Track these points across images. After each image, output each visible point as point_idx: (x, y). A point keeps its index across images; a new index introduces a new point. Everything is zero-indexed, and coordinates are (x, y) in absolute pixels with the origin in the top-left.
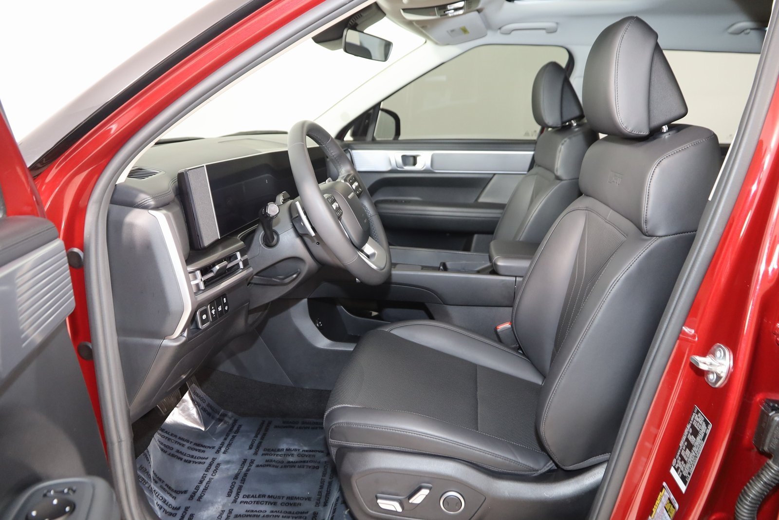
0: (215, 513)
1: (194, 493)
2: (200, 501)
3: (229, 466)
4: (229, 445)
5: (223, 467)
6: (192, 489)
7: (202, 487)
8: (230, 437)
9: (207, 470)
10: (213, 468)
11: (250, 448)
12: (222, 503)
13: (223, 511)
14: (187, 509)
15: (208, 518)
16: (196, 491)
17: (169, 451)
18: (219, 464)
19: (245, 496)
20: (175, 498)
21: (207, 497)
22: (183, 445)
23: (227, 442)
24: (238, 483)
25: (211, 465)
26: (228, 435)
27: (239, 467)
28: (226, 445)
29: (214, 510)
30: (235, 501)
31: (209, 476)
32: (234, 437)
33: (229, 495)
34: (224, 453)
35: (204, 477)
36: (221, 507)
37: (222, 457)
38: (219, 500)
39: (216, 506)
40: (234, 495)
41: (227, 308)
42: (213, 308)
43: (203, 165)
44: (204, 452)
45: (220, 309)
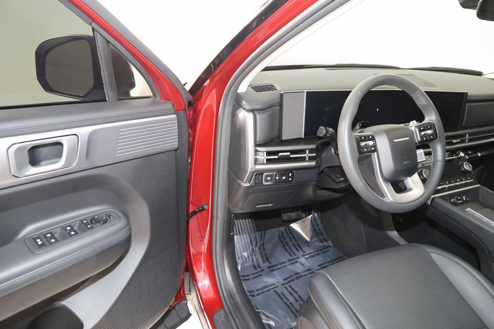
0: (270, 282)
1: (273, 266)
2: (271, 271)
3: (300, 266)
4: (312, 256)
5: (297, 265)
6: (273, 264)
7: (278, 267)
8: (317, 253)
9: (289, 261)
10: (293, 262)
11: (319, 266)
12: (278, 280)
13: (274, 284)
14: (263, 270)
15: (266, 281)
16: (275, 266)
17: (282, 239)
18: (297, 262)
19: (290, 286)
20: (264, 262)
21: (276, 272)
22: (292, 241)
23: (313, 254)
24: (295, 276)
25: (293, 259)
26: (317, 251)
27: (304, 270)
28: (311, 255)
29: (271, 280)
30: (283, 284)
31: (287, 264)
32: (319, 254)
33: (284, 280)
34: (305, 258)
35: (284, 263)
36: (276, 282)
37: (302, 260)
38: (278, 278)
39: (274, 280)
40: (287, 281)
41: (290, 179)
42: (278, 176)
43: (305, 91)
44: (298, 251)
45: (284, 178)
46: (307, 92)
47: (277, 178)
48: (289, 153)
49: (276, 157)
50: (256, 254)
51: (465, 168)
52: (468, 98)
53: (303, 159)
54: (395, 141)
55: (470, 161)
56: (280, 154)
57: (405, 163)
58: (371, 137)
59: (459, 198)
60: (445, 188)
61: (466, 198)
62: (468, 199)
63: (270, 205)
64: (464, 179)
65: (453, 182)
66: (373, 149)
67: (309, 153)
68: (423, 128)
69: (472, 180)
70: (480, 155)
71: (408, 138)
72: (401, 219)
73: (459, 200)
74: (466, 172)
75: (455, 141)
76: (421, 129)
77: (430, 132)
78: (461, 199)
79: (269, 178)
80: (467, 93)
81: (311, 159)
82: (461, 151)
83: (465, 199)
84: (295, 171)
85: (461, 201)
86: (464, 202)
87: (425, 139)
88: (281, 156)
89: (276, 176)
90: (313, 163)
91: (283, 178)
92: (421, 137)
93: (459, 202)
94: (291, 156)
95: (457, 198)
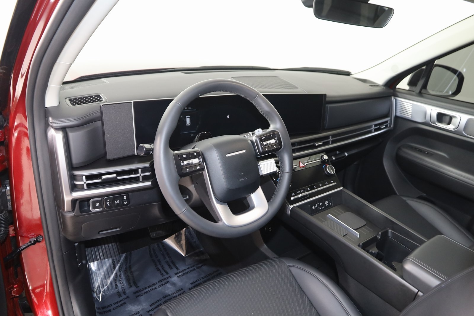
0: (134, 311)
1: (140, 291)
2: (137, 297)
3: (171, 287)
4: (186, 273)
5: (168, 285)
6: (141, 288)
7: (146, 290)
8: (192, 269)
9: (159, 282)
10: (163, 282)
11: (192, 284)
12: (143, 307)
13: (139, 312)
14: (128, 297)
15: (129, 310)
16: (142, 290)
17: (154, 257)
18: (168, 282)
20: (131, 287)
21: (142, 298)
22: (165, 258)
23: (186, 271)
24: (163, 300)
25: (164, 279)
26: (192, 267)
27: (175, 291)
28: (184, 272)
29: (136, 308)
30: (148, 312)
31: (157, 286)
32: (194, 269)
33: (151, 306)
34: (178, 277)
35: (154, 284)
36: (141, 309)
37: (175, 279)
38: (144, 304)
39: (139, 307)
40: (153, 307)
41: (125, 203)
42: (108, 200)
43: (132, 101)
44: (171, 269)
45: (117, 202)
46: (134, 102)
47: (108, 203)
48: (114, 175)
49: (99, 181)
50: (120, 280)
51: (328, 171)
52: (327, 99)
53: (135, 180)
54: (227, 156)
55: (333, 163)
56: (104, 177)
57: (241, 180)
58: (195, 154)
59: (321, 204)
60: (307, 195)
61: (329, 204)
62: (330, 204)
63: (118, 229)
64: (326, 183)
65: (315, 188)
66: (199, 167)
67: (142, 172)
68: (264, 138)
69: (335, 183)
70: (346, 154)
71: (244, 151)
72: (270, 228)
73: (321, 206)
74: (329, 176)
75: (317, 144)
76: (262, 138)
77: (272, 141)
78: (324, 205)
79: (98, 204)
80: (325, 95)
81: (145, 179)
82: (324, 153)
83: (327, 205)
84: (130, 194)
85: (323, 207)
86: (327, 208)
87: (267, 149)
88: (104, 179)
89: (106, 201)
90: (149, 183)
91: (115, 202)
92: (262, 148)
93: (320, 208)
94: (119, 178)
95: (319, 204)
